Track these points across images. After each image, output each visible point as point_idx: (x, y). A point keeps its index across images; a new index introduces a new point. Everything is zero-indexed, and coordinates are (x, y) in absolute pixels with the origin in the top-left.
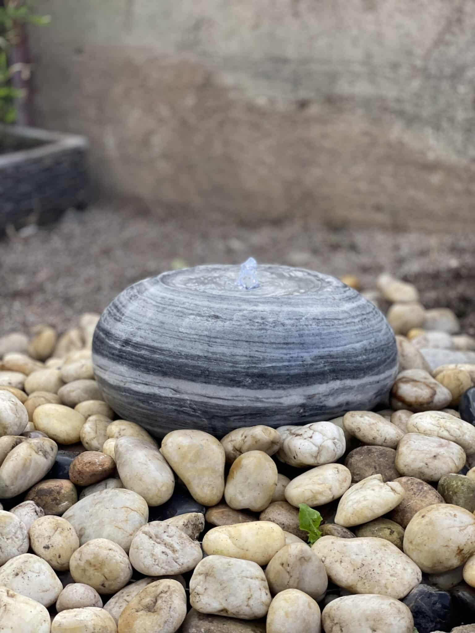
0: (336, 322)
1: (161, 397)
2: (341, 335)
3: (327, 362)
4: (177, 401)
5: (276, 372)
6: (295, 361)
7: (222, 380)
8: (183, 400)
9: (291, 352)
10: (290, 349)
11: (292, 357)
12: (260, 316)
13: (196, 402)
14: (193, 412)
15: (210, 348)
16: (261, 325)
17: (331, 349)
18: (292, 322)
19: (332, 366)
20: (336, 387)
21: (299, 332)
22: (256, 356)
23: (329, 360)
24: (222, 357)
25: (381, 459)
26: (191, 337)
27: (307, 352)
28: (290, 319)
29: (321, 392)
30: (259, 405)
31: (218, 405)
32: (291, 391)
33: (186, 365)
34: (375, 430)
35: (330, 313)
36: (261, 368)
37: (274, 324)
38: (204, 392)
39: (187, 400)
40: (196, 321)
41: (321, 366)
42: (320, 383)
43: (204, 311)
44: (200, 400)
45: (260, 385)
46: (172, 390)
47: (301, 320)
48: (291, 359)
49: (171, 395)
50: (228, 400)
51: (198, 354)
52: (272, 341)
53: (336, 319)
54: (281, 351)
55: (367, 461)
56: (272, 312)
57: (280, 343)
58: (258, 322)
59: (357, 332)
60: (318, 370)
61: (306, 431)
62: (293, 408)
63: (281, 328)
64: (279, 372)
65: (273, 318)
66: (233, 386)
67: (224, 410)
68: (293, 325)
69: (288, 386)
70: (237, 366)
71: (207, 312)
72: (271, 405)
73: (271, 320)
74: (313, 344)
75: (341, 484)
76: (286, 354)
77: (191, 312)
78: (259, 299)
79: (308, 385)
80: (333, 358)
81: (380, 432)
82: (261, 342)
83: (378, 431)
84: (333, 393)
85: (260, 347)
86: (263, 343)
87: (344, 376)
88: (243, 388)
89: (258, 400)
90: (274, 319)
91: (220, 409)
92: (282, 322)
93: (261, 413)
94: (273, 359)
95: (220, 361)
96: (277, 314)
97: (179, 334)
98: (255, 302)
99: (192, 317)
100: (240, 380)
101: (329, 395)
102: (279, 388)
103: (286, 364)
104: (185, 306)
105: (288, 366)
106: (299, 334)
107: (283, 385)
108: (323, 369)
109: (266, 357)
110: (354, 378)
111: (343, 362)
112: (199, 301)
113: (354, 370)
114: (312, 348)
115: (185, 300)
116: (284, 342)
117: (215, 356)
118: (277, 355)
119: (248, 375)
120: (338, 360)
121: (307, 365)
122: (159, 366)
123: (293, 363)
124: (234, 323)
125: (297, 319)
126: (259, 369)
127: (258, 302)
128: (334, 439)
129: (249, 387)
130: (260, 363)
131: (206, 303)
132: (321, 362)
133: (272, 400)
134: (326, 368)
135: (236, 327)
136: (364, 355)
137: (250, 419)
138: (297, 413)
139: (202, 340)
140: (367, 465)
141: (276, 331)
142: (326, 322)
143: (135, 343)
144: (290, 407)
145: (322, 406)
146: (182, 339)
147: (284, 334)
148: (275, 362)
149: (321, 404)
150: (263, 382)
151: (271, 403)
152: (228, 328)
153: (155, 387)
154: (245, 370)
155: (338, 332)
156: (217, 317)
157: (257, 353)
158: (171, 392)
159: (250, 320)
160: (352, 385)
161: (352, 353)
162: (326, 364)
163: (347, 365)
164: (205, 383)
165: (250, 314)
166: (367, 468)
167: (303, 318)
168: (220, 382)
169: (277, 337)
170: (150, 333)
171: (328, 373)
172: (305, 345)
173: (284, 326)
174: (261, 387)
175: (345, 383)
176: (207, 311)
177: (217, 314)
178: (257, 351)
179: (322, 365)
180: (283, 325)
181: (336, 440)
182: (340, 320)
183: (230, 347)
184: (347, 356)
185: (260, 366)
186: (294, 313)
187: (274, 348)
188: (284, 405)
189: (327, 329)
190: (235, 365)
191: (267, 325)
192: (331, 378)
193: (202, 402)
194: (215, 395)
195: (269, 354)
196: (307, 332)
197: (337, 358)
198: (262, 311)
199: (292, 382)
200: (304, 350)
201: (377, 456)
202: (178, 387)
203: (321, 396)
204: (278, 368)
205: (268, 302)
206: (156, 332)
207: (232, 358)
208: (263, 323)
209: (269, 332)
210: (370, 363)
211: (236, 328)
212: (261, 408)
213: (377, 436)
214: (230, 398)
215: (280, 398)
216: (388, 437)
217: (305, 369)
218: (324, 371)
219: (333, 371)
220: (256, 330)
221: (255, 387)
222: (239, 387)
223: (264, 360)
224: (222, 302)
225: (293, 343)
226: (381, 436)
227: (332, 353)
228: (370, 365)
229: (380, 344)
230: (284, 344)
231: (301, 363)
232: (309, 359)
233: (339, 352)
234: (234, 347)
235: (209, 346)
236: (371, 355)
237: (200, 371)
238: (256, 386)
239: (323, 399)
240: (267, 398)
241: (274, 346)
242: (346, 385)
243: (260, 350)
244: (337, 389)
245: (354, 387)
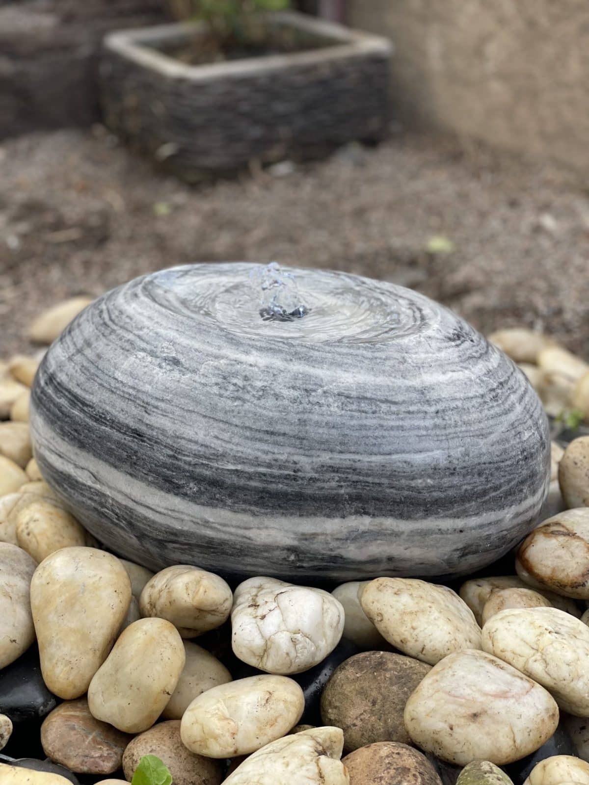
0: (384, 407)
1: (77, 482)
2: (386, 433)
3: (346, 480)
4: (97, 495)
5: (242, 482)
6: (280, 468)
7: (154, 477)
8: (104, 495)
9: (276, 451)
10: (276, 443)
11: (276, 460)
12: (244, 374)
13: (120, 504)
14: (116, 519)
15: (146, 415)
16: (238, 391)
17: (357, 457)
18: (296, 393)
19: (355, 488)
20: (362, 528)
21: (299, 416)
22: (213, 445)
23: (350, 476)
24: (161, 437)
25: (395, 688)
26: (126, 390)
27: (307, 456)
28: (294, 388)
29: (328, 532)
30: (209, 533)
31: (146, 518)
32: (268, 521)
33: (109, 438)
34: (409, 625)
35: (378, 388)
36: (217, 469)
37: (261, 393)
38: (128, 490)
39: (109, 496)
40: (144, 364)
41: (331, 484)
42: (329, 516)
43: (163, 348)
44: (124, 503)
45: (211, 499)
46: (91, 476)
47: (313, 394)
48: (273, 462)
49: (89, 483)
50: (160, 513)
51: (127, 422)
52: (247, 424)
53: (386, 401)
54: (258, 445)
55: (366, 684)
56: (267, 370)
57: (259, 431)
58: (235, 385)
59: (424, 433)
60: (326, 492)
61: (266, 602)
62: (273, 550)
63: (270, 402)
64: (248, 483)
65: (265, 381)
66: (169, 491)
67: (156, 529)
68: (294, 401)
69: (263, 511)
70: (180, 457)
71: (166, 350)
72: (233, 538)
73: (259, 384)
74: (323, 443)
75: (260, 729)
76: (266, 453)
77: (143, 345)
78: (258, 340)
79: (301, 516)
80: (359, 474)
81: (416, 632)
82: (227, 422)
83: (414, 628)
84: (355, 537)
85: (224, 430)
86: (231, 424)
87: (381, 509)
88: (184, 498)
89: (206, 524)
90: (265, 384)
91: (149, 526)
92: (277, 391)
93: (216, 548)
94: (240, 457)
95: (156, 442)
96: (274, 375)
97: (113, 382)
98: (249, 345)
99: (142, 354)
100: (180, 483)
101: (347, 539)
102: (245, 511)
103: (262, 470)
104: (141, 333)
105: (265, 475)
106: (299, 420)
107: (253, 508)
108: (335, 492)
109: (229, 451)
110: (401, 516)
111: (380, 484)
112: (165, 328)
113: (401, 502)
114: (319, 450)
115: (147, 323)
116: (268, 429)
117: (150, 432)
118: (249, 451)
119: (193, 477)
120: (370, 479)
121: (303, 478)
122: (76, 431)
123: (276, 472)
124: (197, 378)
125: (306, 390)
126: (214, 470)
127: (253, 346)
128: (298, 631)
129: (194, 498)
130: (217, 461)
131: (172, 334)
132: (333, 479)
133: (233, 530)
134: (342, 491)
135: (197, 385)
136: (429, 477)
137: (199, 553)
138: (284, 559)
139: (139, 398)
140: (362, 693)
141: (260, 407)
142: (363, 405)
143: (59, 384)
144: (267, 548)
145: (336, 557)
146: (112, 392)
147: (271, 414)
148: (244, 463)
149: (333, 553)
150: (218, 496)
151: (231, 534)
152: (183, 386)
153: (69, 464)
154: (191, 468)
155: (382, 426)
156: (176, 362)
157: (215, 441)
158: (90, 477)
159: (225, 378)
160: (396, 529)
161: (401, 470)
162: (343, 484)
163: (388, 491)
164: (131, 475)
165: (230, 367)
166: (357, 700)
167: (320, 391)
168: (150, 479)
169: (257, 417)
170: (79, 371)
171: (345, 500)
172: (305, 441)
173: (277, 399)
174: (213, 502)
175: (381, 524)
176: (167, 348)
177: (180, 357)
178: (216, 437)
179: (334, 484)
180: (277, 396)
181: (299, 636)
182: (395, 403)
183: (176, 422)
184: (390, 475)
185: (216, 465)
186: (307, 377)
187: (247, 438)
188: (253, 542)
189: (358, 418)
190: (176, 455)
191: (248, 392)
192: (353, 511)
193: (126, 507)
194: (143, 500)
195: (234, 447)
196: (316, 417)
197: (367, 475)
198: (251, 365)
199: (270, 505)
200: (301, 451)
201: (390, 679)
202: (98, 472)
203: (329, 538)
204: (247, 475)
205: (271, 349)
206: (85, 371)
207: (174, 442)
208: (244, 388)
209: (247, 406)
210: (442, 495)
211: (196, 388)
212: (213, 538)
213: (409, 639)
214: (162, 510)
215: (246, 528)
216: (428, 646)
217: (298, 485)
218: (338, 495)
219: (354, 498)
220: (226, 397)
221: (202, 501)
222: (177, 494)
223: (223, 455)
224: (197, 336)
225: (284, 434)
226: (416, 641)
227: (358, 465)
228: (441, 498)
229: (476, 461)
230: (267, 432)
231: (292, 473)
232: (308, 468)
233: (373, 464)
234: (182, 422)
235: (146, 412)
236: (445, 480)
237: (125, 454)
238: (204, 498)
239: (334, 544)
240: (225, 525)
241: (248, 434)
242: (384, 527)
243: (221, 437)
244: (364, 532)
245: (403, 533)
